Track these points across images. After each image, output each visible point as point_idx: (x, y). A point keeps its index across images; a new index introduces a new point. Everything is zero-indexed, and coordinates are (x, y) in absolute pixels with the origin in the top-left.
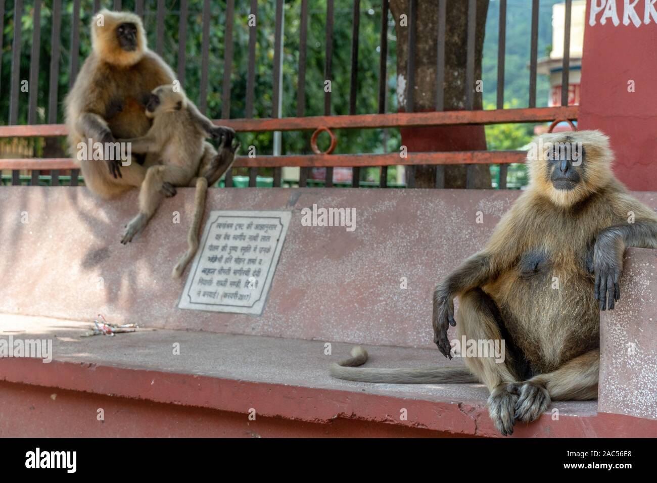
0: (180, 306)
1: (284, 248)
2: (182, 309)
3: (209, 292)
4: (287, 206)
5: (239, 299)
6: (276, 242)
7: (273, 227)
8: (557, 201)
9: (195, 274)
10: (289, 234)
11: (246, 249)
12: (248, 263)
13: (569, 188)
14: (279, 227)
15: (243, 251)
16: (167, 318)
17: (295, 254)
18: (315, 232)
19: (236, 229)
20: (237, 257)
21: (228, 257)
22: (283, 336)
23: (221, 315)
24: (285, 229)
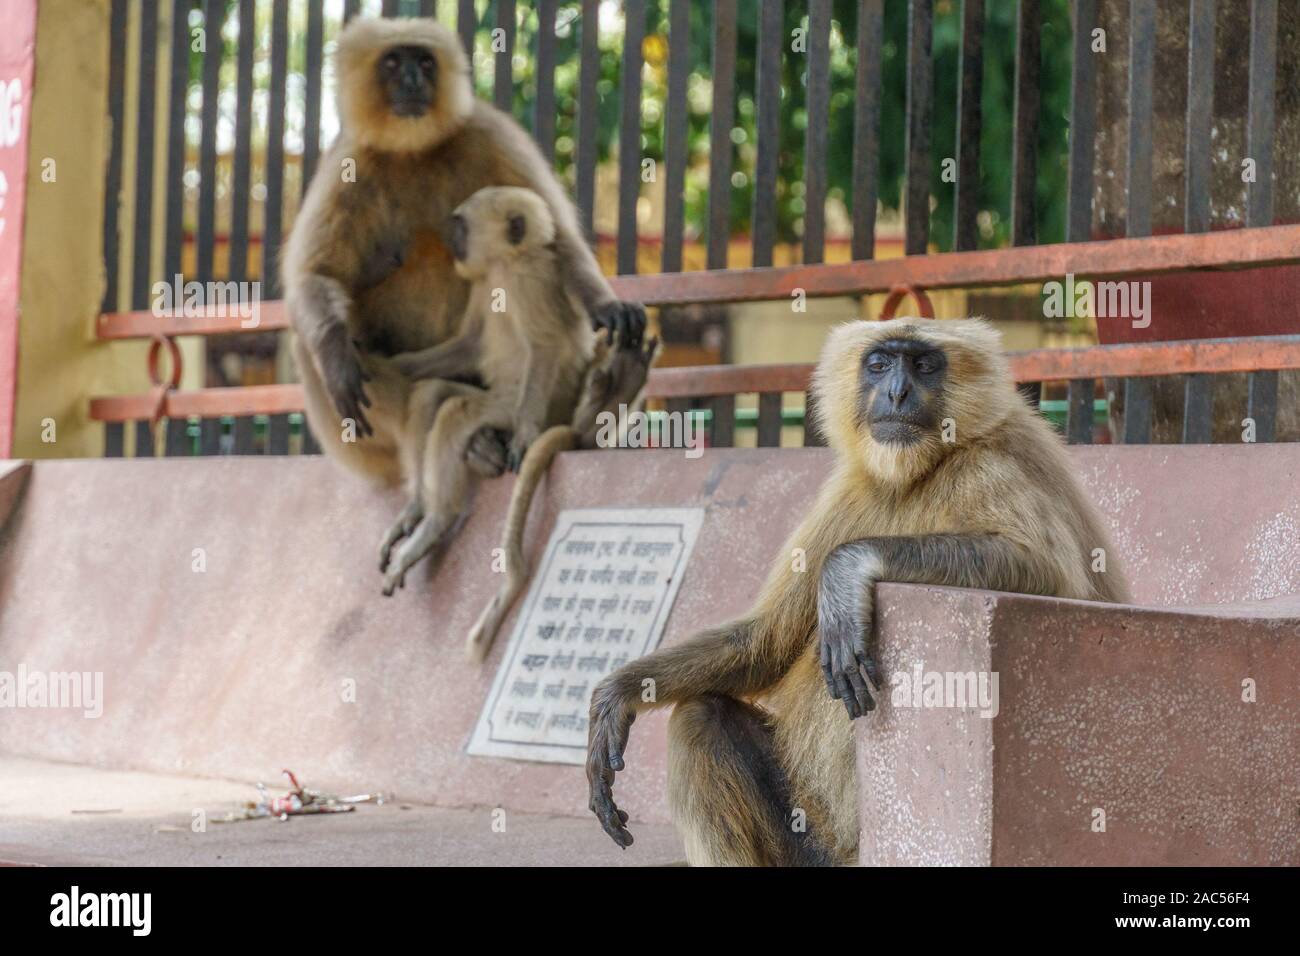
0: (471, 750)
1: (678, 601)
2: (473, 757)
3: (527, 714)
4: (699, 497)
5: (578, 729)
6: (664, 585)
7: (666, 547)
8: (879, 469)
9: (509, 668)
10: (692, 564)
11: (608, 605)
12: (608, 640)
13: (906, 439)
14: (678, 546)
15: (603, 610)
16: (444, 778)
17: (695, 615)
18: (739, 559)
19: (599, 555)
20: (589, 626)
21: (574, 626)
22: (641, 818)
23: (541, 768)
24: (687, 552)
